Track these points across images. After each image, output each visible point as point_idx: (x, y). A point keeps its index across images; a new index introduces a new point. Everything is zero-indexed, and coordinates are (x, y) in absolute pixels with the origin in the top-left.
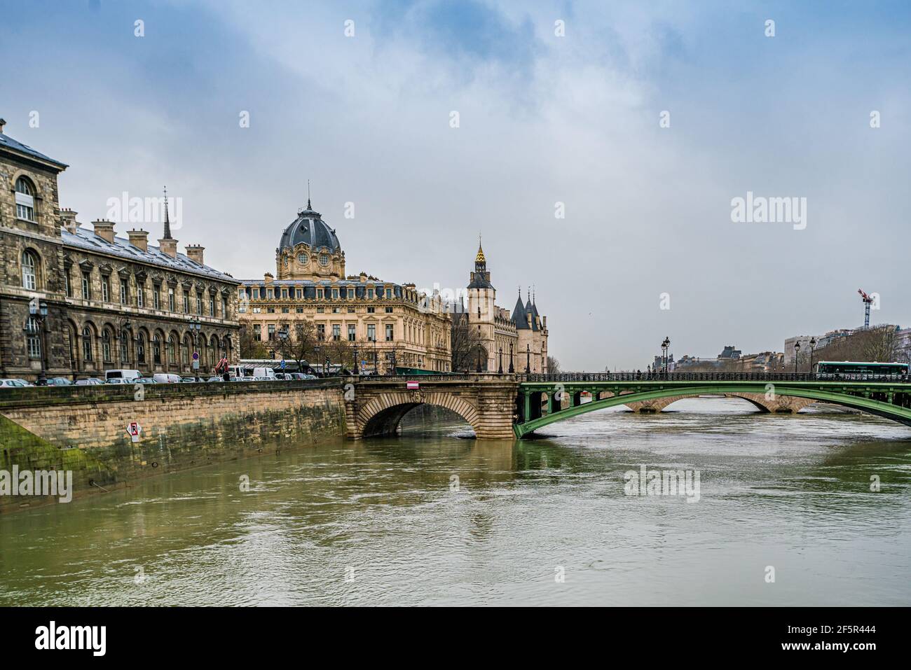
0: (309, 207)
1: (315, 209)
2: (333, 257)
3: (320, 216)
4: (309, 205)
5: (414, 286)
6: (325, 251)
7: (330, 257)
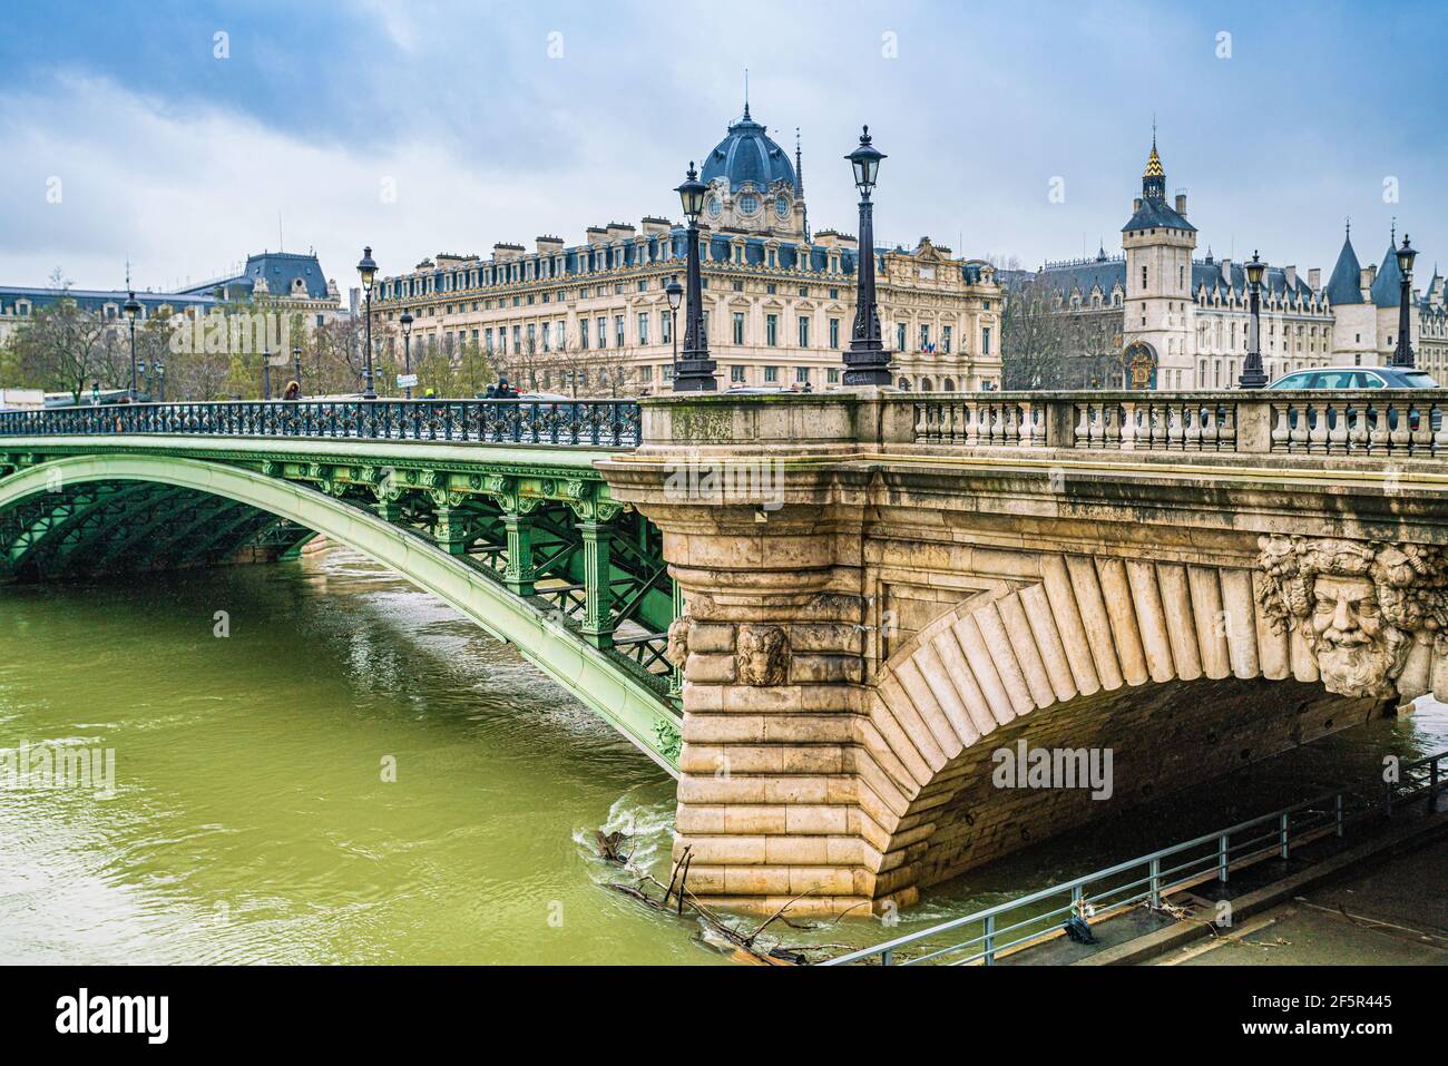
0: (747, 117)
1: (756, 119)
2: (764, 198)
3: (764, 129)
4: (747, 113)
5: (949, 251)
6: (749, 189)
7: (760, 197)
